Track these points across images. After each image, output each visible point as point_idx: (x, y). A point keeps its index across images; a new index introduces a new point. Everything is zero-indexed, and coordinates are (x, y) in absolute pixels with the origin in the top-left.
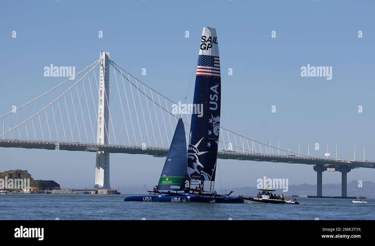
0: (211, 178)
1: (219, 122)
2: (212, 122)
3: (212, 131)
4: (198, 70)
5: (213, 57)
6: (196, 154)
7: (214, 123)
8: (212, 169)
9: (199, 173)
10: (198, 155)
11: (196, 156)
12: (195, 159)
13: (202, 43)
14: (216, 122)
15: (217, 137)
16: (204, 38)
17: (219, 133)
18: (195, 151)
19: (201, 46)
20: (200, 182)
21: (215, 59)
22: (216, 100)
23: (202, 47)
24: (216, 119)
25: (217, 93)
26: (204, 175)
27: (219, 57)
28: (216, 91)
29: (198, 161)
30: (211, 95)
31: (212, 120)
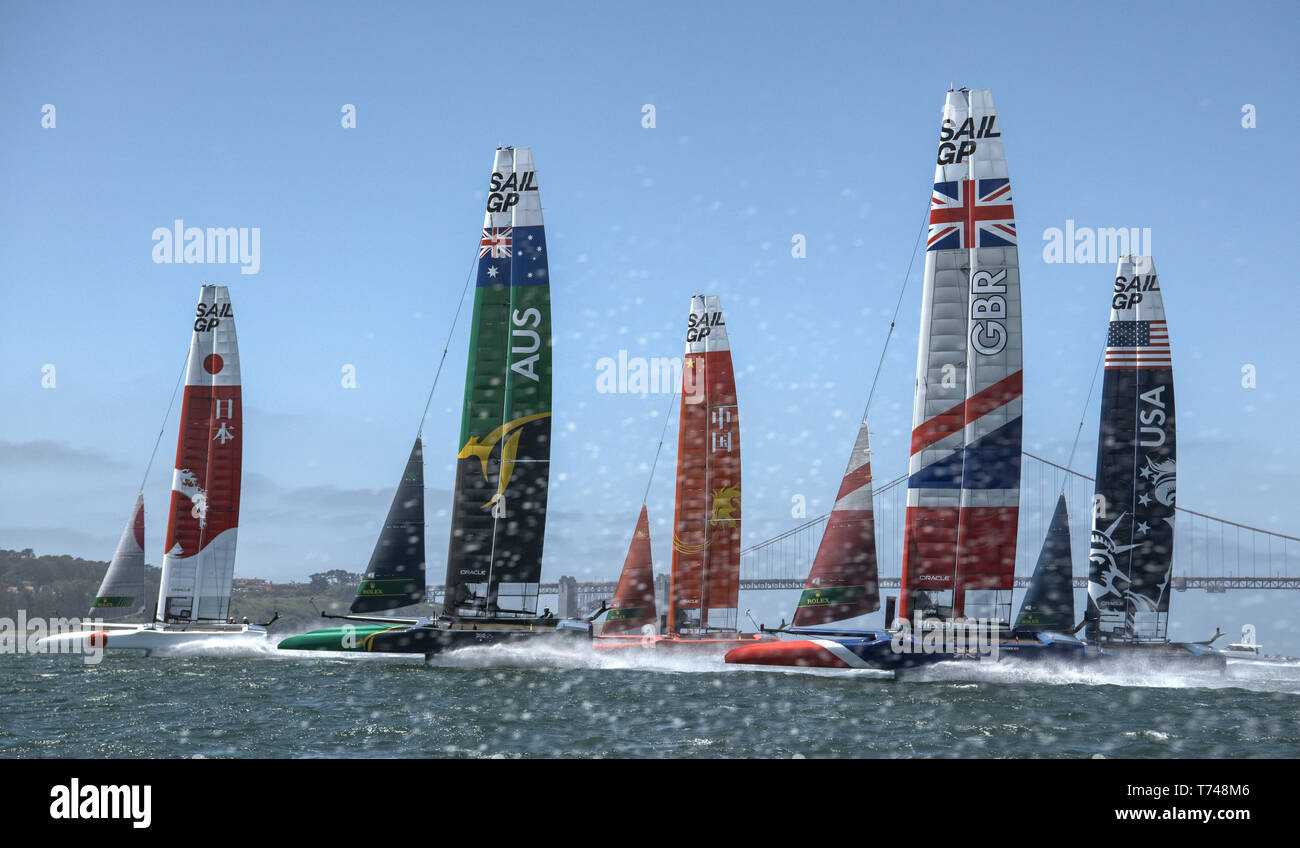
0: (1156, 605)
1: (1174, 475)
2: (1149, 475)
3: (1152, 496)
4: (1108, 356)
5: (1145, 325)
6: (1109, 552)
7: (1156, 477)
8: (1158, 585)
9: (1119, 595)
10: (1114, 554)
11: (1111, 558)
12: (1108, 562)
13: (1115, 294)
14: (1161, 474)
15: (1170, 511)
16: (1119, 281)
17: (1174, 499)
18: (1106, 543)
19: (1115, 300)
20: (1123, 615)
21: (1152, 326)
22: (1161, 423)
23: (1117, 304)
24: (1165, 467)
25: (1163, 405)
26: (1133, 600)
27: (1164, 322)
28: (1157, 402)
29: (1113, 568)
30: (1143, 413)
31: (1150, 469)
